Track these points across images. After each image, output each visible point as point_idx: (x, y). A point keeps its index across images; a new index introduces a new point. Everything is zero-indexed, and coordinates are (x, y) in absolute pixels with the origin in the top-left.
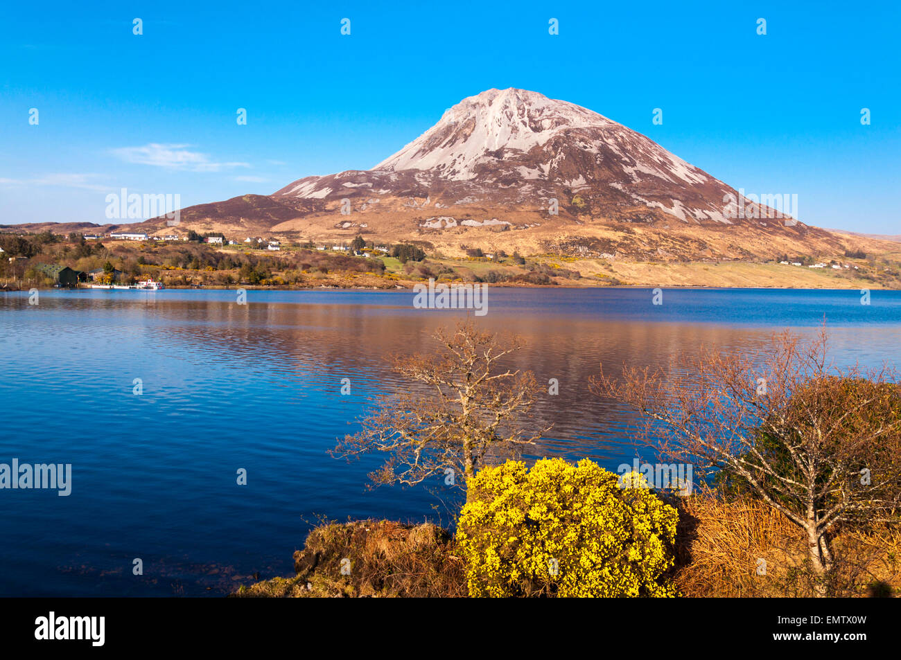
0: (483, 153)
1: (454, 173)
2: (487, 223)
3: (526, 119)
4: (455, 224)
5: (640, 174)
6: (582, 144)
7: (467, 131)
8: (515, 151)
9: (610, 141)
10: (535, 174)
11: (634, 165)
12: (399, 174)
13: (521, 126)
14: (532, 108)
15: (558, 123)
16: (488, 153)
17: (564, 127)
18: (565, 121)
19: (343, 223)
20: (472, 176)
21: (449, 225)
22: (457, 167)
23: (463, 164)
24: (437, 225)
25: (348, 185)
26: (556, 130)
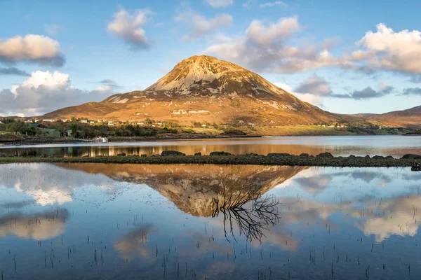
0: (193, 82)
1: (181, 91)
2: (199, 112)
3: (210, 68)
4: (186, 112)
5: (258, 90)
6: (234, 78)
7: (185, 73)
8: (206, 81)
9: (246, 77)
10: (216, 91)
11: (256, 87)
12: (157, 92)
13: (208, 71)
14: (212, 64)
15: (224, 70)
16: (195, 83)
17: (226, 71)
18: (227, 69)
19: (136, 113)
20: (189, 92)
21: (183, 113)
22: (182, 89)
23: (185, 87)
24: (179, 113)
25: (136, 97)
26: (223, 72)
